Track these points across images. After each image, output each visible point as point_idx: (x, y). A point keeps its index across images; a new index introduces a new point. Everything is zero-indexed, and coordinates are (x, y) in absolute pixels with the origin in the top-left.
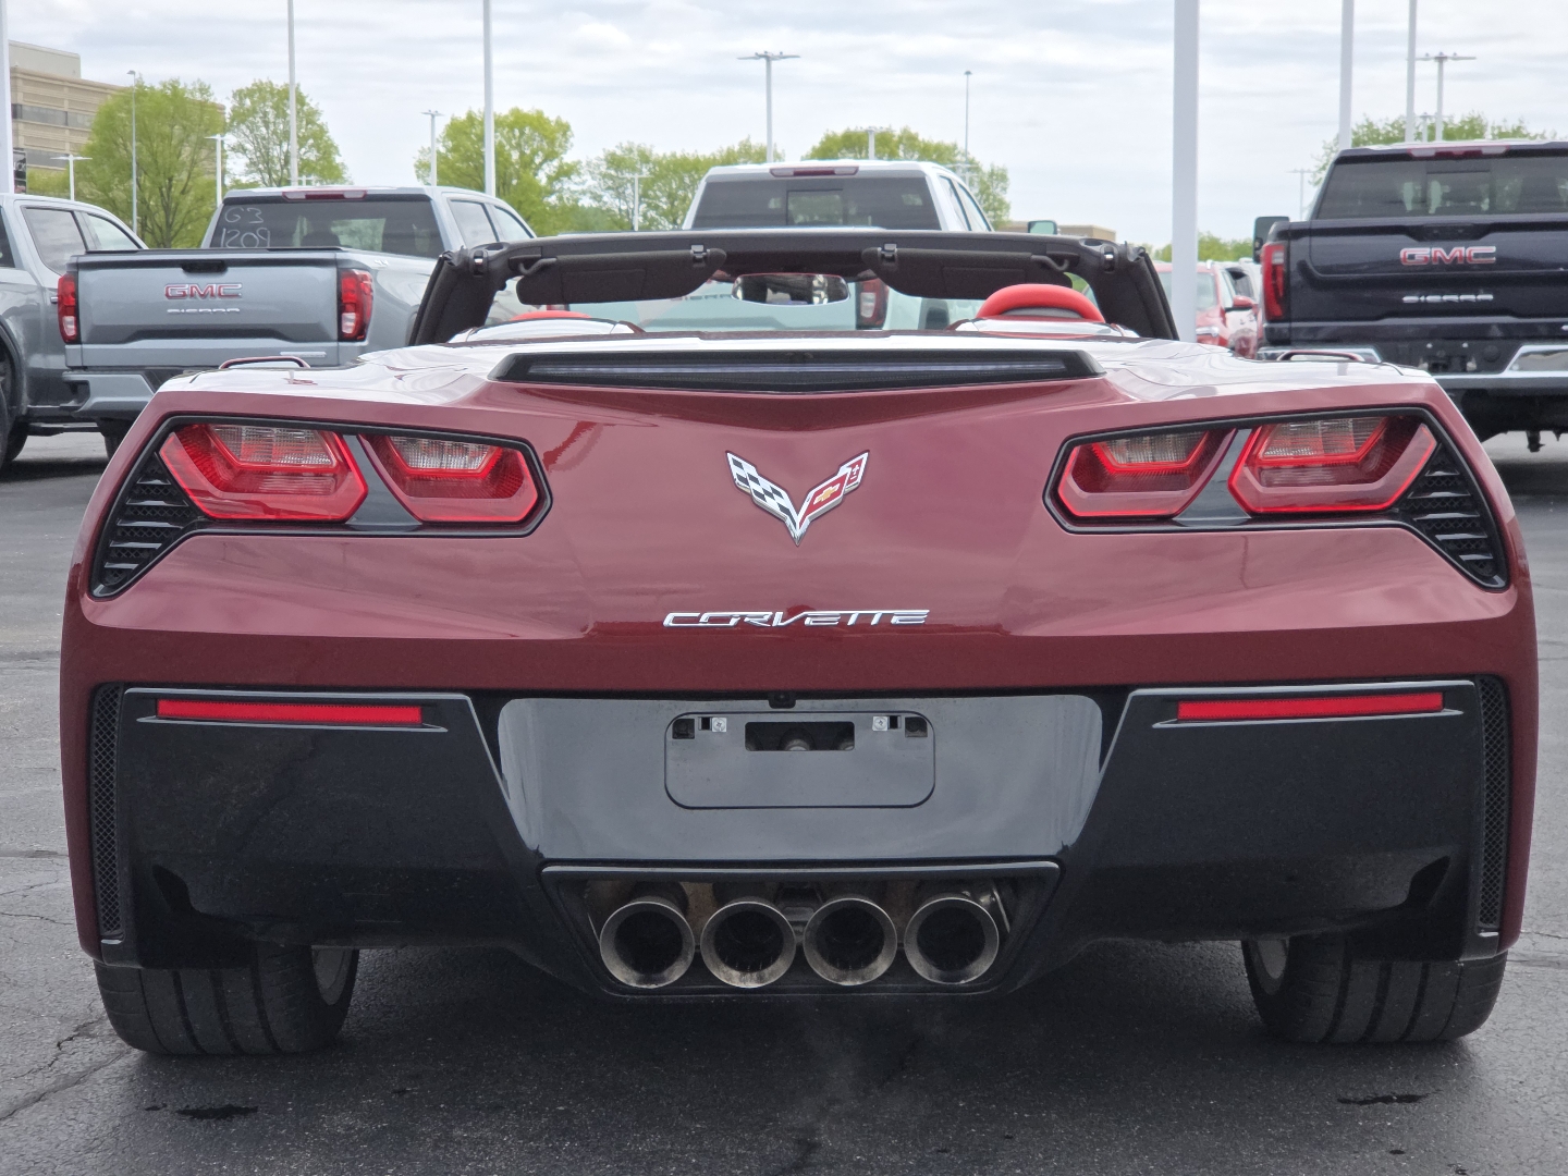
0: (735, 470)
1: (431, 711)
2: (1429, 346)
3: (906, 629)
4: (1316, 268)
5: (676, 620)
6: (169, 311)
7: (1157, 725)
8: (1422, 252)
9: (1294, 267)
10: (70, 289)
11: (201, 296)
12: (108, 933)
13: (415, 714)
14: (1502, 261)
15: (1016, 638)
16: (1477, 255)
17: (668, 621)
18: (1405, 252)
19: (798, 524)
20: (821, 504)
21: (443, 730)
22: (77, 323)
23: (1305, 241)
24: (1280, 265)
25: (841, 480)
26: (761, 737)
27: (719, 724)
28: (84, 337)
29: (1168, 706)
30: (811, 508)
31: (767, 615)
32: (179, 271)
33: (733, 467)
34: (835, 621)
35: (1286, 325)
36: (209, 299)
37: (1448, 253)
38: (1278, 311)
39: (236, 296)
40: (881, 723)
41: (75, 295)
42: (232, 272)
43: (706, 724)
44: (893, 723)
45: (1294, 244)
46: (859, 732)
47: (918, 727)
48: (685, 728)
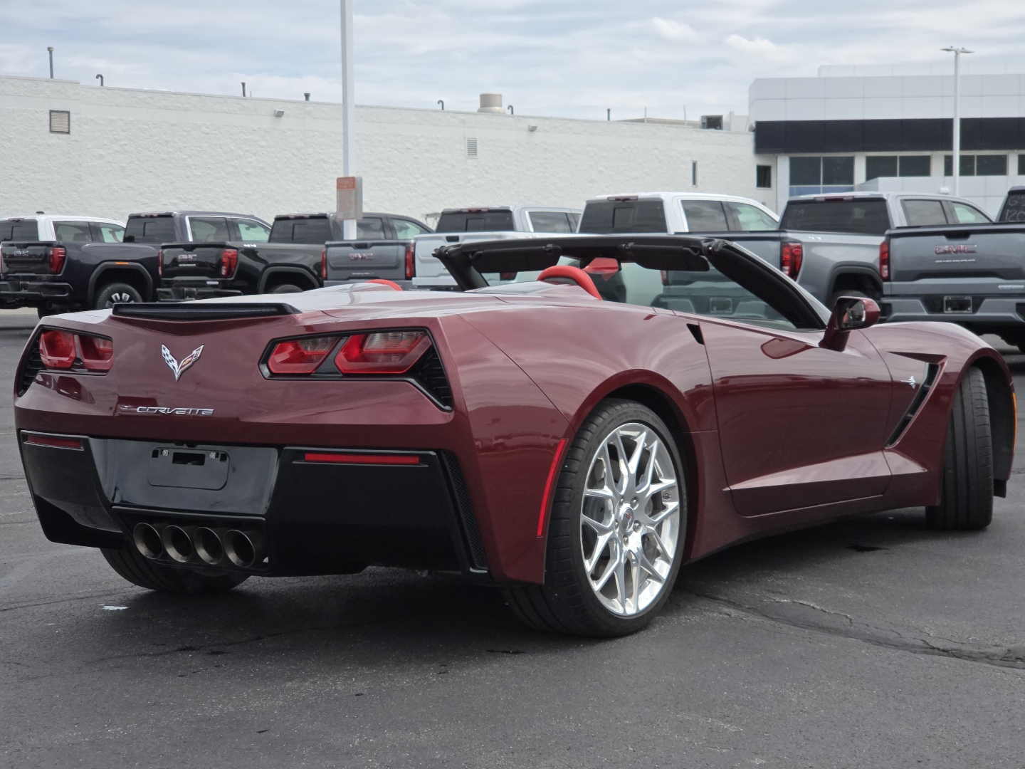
0: (163, 351)
3: (207, 417)
6: (937, 261)
7: (294, 462)
10: (886, 249)
11: (954, 252)
15: (243, 422)
17: (138, 410)
19: (177, 372)
20: (185, 365)
22: (889, 269)
25: (193, 356)
26: (178, 459)
27: (165, 452)
28: (892, 277)
29: (300, 455)
30: (182, 367)
31: (165, 409)
32: (943, 238)
34: (184, 412)
36: (959, 254)
39: (973, 252)
40: (213, 455)
41: (888, 252)
42: (973, 238)
43: (162, 452)
44: (217, 456)
46: (206, 459)
47: (224, 457)
48: (155, 454)
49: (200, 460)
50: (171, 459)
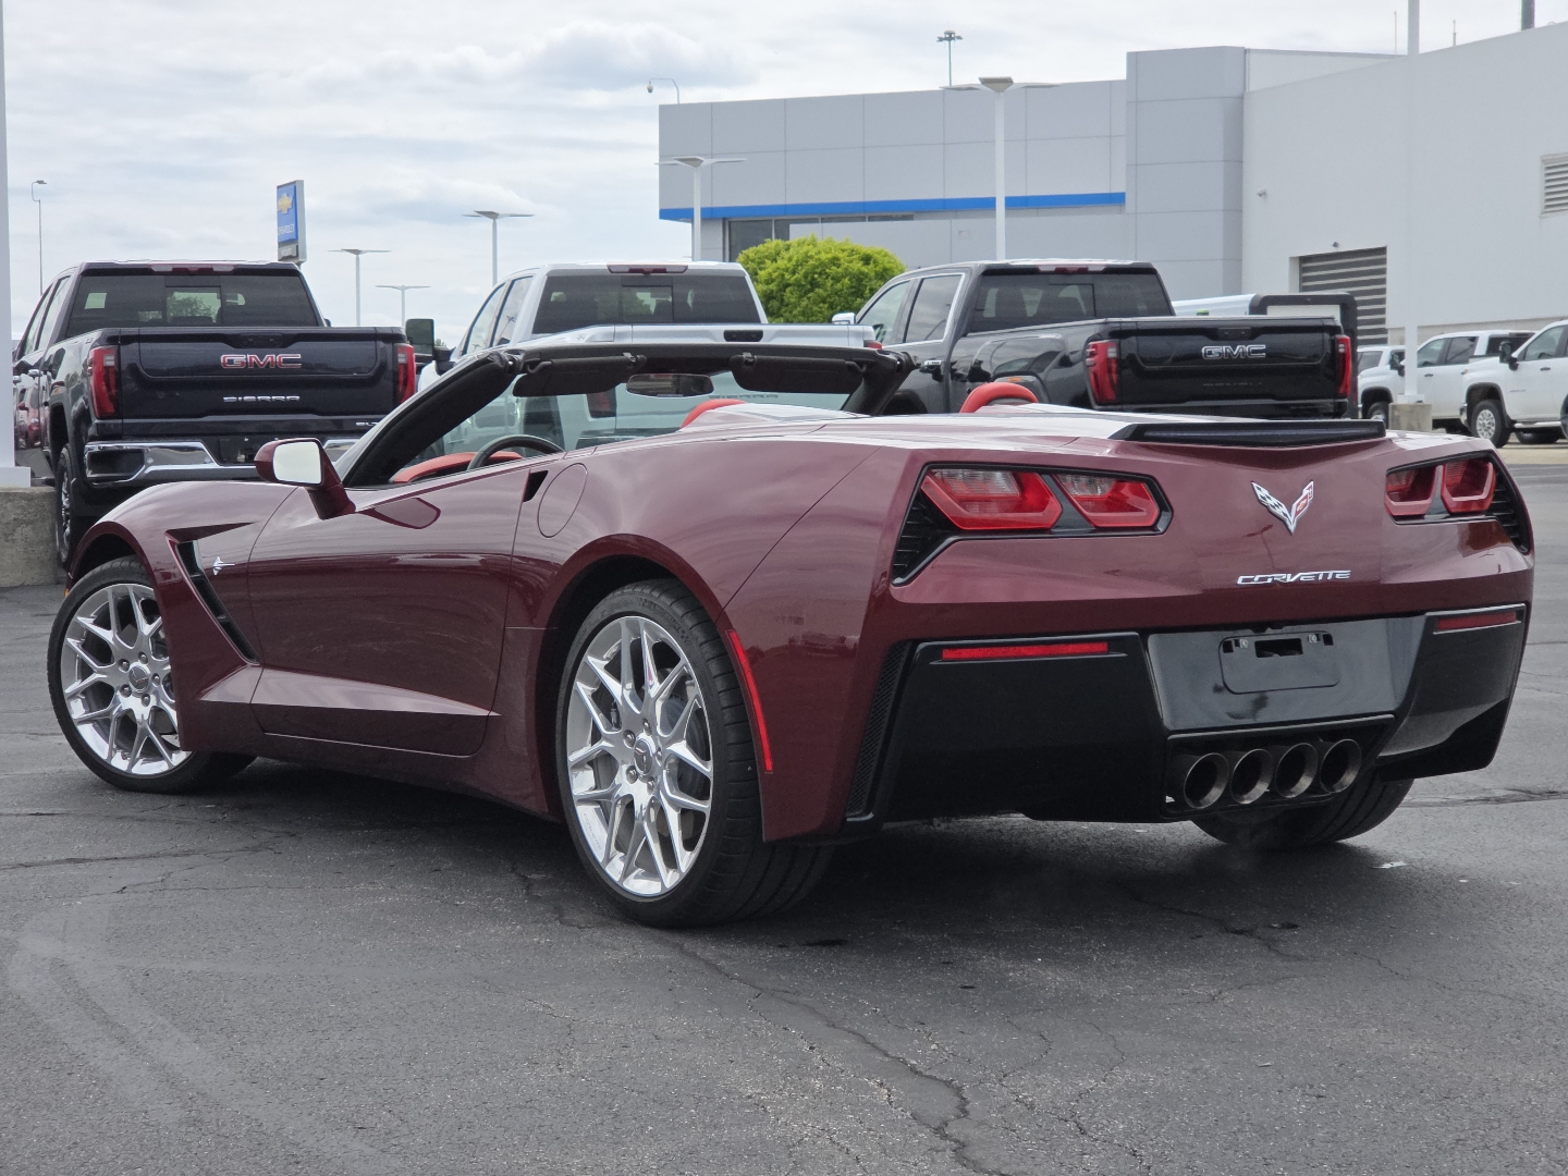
0: (1258, 492)
1: (1114, 644)
2: (246, 440)
4: (146, 370)
5: (1244, 580)
7: (1434, 633)
8: (239, 358)
9: (123, 368)
12: (852, 814)
13: (1104, 647)
14: (307, 366)
16: (286, 361)
17: (1240, 581)
18: (225, 358)
19: (1291, 523)
20: (1299, 511)
21: (1124, 655)
23: (134, 346)
24: (112, 367)
25: (1306, 497)
26: (1263, 649)
27: (1243, 644)
30: (1297, 513)
31: (1284, 576)
33: (1258, 491)
35: (120, 421)
37: (262, 358)
38: (110, 409)
40: (1314, 638)
43: (1237, 644)
44: (1319, 638)
45: (124, 349)
46: (1304, 645)
47: (1328, 640)
48: (1227, 647)
49: (1293, 647)
50: (1253, 650)
